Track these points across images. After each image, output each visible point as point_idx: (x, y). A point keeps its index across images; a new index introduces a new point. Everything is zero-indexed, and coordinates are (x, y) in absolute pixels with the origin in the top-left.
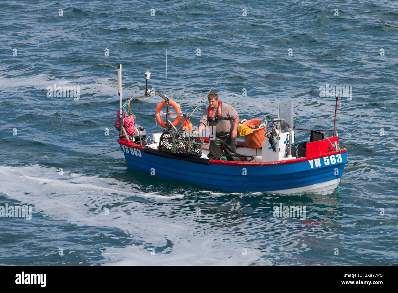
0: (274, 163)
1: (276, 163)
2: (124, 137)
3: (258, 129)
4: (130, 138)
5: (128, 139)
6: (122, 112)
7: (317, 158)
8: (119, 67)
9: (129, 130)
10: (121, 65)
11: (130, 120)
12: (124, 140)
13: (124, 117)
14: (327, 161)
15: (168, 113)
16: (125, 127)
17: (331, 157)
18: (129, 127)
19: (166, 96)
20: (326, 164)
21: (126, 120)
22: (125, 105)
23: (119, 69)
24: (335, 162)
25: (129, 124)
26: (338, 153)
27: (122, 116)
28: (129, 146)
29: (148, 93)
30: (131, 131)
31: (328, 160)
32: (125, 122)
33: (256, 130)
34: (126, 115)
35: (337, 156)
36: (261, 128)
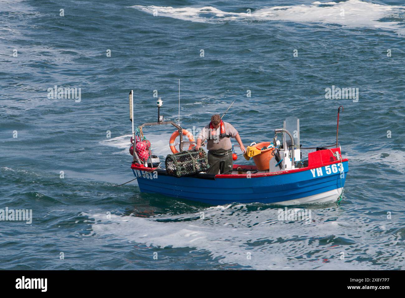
0: (277, 173)
1: (279, 173)
2: (137, 162)
3: (266, 150)
4: (142, 163)
5: (140, 163)
6: (134, 138)
7: (318, 167)
8: (131, 93)
9: (141, 155)
10: (132, 91)
11: (142, 145)
12: (136, 165)
13: (136, 143)
14: (328, 170)
15: (182, 142)
16: (137, 152)
17: (333, 166)
18: (141, 151)
19: (179, 125)
20: (327, 173)
21: (138, 145)
22: (137, 130)
23: (131, 95)
24: (336, 171)
25: (141, 149)
26: (340, 162)
27: (134, 141)
28: (141, 170)
29: (160, 120)
30: (143, 156)
31: (330, 169)
32: (137, 147)
33: (264, 150)
34: (138, 140)
35: (339, 164)
36: (269, 149)
